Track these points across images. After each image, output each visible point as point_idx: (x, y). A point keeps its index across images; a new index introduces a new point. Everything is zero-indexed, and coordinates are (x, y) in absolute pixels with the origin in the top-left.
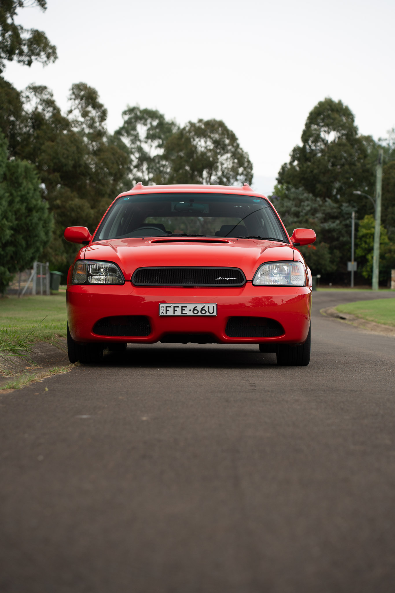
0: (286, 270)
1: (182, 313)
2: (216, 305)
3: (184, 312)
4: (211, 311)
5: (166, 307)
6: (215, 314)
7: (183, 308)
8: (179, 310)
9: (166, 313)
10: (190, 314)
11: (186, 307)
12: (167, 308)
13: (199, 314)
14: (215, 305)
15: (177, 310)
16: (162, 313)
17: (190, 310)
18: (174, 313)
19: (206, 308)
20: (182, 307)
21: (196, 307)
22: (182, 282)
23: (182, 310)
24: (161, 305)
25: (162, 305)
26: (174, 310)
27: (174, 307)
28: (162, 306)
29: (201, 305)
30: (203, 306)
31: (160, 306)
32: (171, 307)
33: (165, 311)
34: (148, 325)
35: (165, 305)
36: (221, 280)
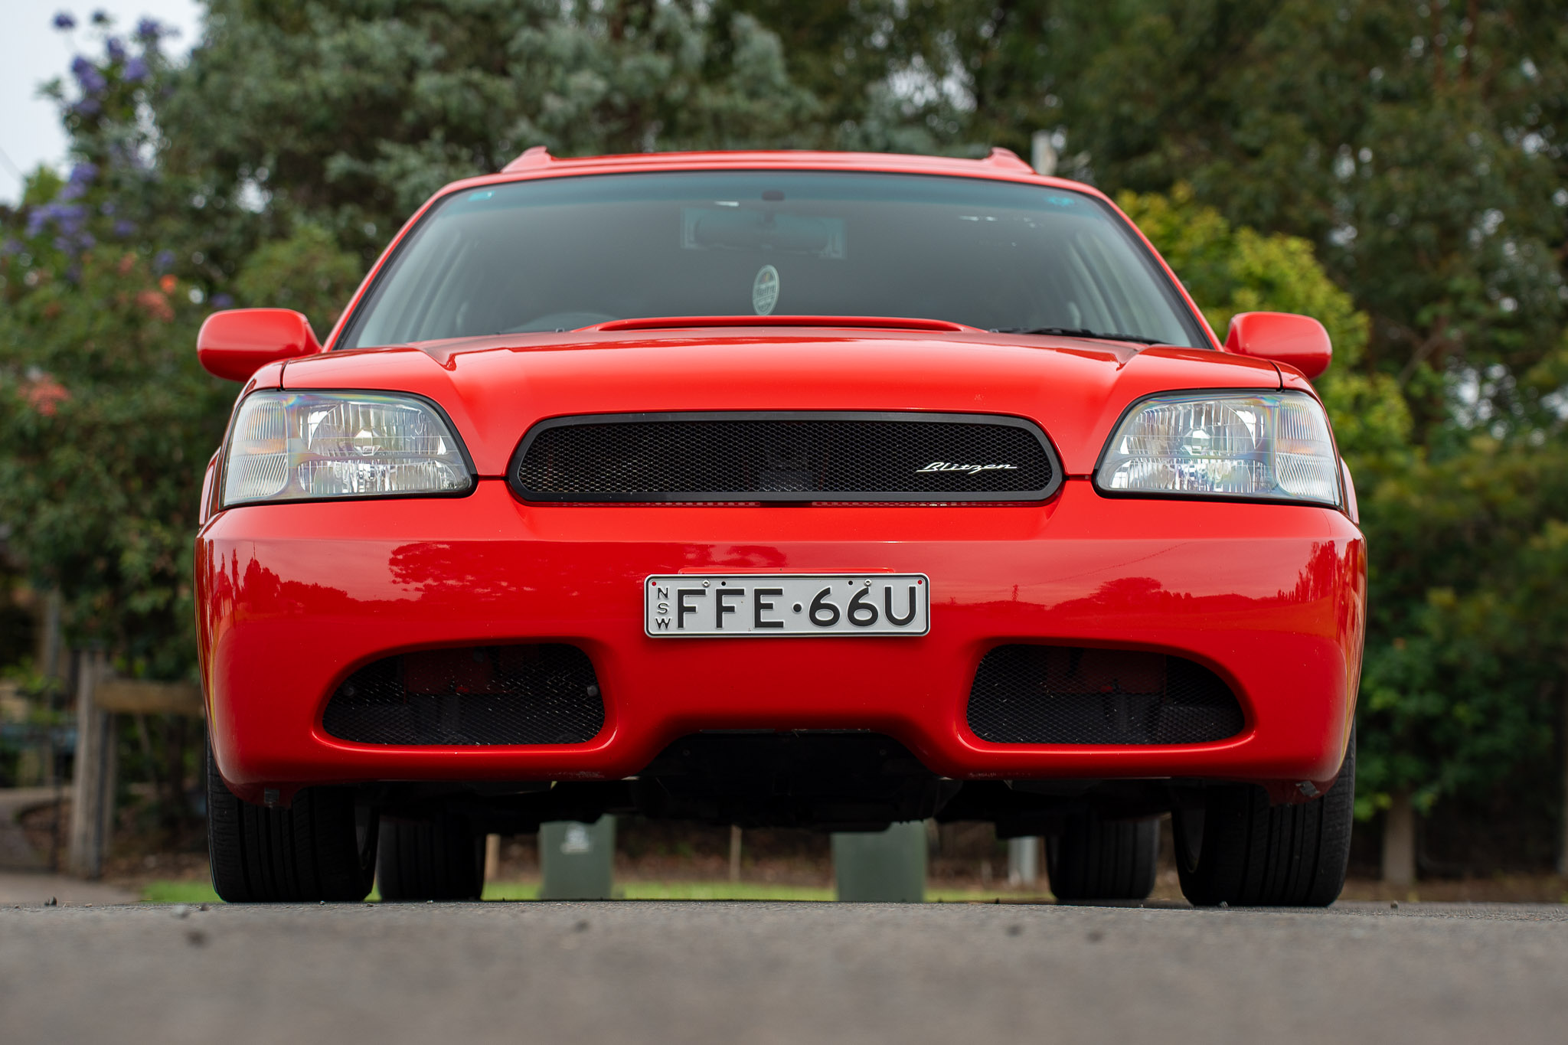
0: (1252, 428)
1: (759, 624)
2: (924, 583)
3: (766, 616)
4: (900, 611)
5: (682, 593)
6: (919, 626)
7: (764, 600)
8: (744, 606)
9: (681, 625)
10: (799, 626)
11: (779, 592)
12: (685, 598)
13: (844, 627)
14: (920, 582)
15: (731, 609)
16: (659, 625)
17: (797, 608)
18: (719, 625)
19: (875, 598)
20: (758, 593)
21: (827, 592)
22: (755, 485)
23: (759, 607)
24: (654, 584)
25: (662, 585)
26: (721, 609)
27: (720, 593)
28: (660, 590)
29: (851, 583)
30: (859, 585)
31: (652, 590)
32: (702, 593)
33: (672, 616)
34: (591, 689)
35: (672, 586)
36: (942, 473)
